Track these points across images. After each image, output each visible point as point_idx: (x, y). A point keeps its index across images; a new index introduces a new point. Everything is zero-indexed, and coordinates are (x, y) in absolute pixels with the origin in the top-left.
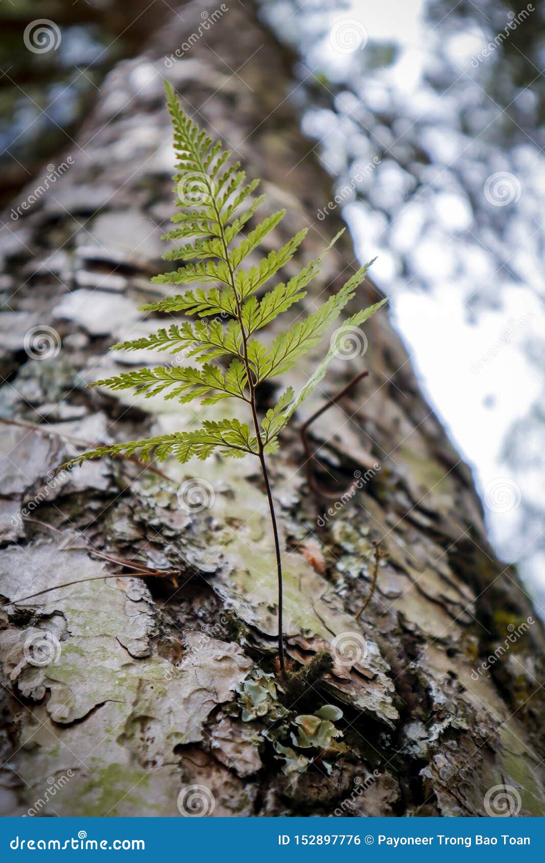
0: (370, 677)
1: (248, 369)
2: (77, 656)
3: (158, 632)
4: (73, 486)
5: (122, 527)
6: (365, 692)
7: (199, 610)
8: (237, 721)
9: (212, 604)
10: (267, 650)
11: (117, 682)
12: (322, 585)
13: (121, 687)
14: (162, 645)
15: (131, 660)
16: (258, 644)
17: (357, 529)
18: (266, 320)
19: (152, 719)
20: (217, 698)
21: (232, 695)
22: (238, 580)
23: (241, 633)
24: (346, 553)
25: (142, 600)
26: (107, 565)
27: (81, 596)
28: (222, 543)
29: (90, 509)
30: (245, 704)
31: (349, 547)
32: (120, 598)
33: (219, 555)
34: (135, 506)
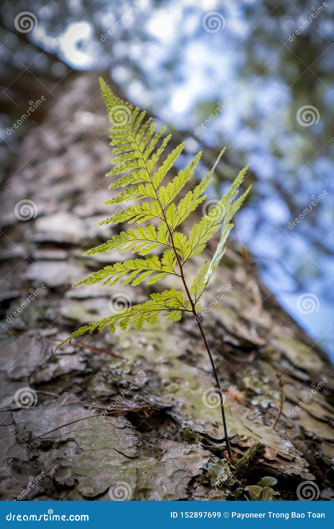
0: (291, 459)
1: (176, 254)
2: (90, 460)
3: (141, 444)
4: (61, 370)
5: (101, 388)
6: (289, 467)
7: (164, 434)
8: (208, 486)
9: (173, 428)
10: (217, 448)
11: (121, 472)
12: (245, 411)
13: (125, 474)
14: (146, 449)
15: (127, 459)
16: (210, 445)
17: (261, 379)
18: (183, 218)
19: (150, 490)
20: (192, 475)
21: (201, 471)
22: (188, 411)
23: (197, 440)
24: (256, 394)
25: (125, 427)
26: (96, 410)
27: (84, 428)
28: (171, 392)
29: (76, 383)
30: (211, 476)
31: (258, 390)
32: (110, 428)
33: (171, 399)
34: (108, 375)
